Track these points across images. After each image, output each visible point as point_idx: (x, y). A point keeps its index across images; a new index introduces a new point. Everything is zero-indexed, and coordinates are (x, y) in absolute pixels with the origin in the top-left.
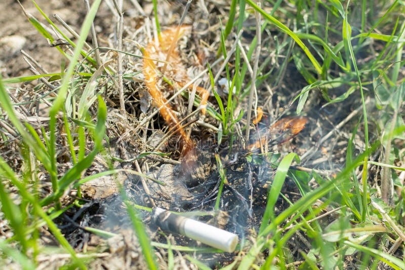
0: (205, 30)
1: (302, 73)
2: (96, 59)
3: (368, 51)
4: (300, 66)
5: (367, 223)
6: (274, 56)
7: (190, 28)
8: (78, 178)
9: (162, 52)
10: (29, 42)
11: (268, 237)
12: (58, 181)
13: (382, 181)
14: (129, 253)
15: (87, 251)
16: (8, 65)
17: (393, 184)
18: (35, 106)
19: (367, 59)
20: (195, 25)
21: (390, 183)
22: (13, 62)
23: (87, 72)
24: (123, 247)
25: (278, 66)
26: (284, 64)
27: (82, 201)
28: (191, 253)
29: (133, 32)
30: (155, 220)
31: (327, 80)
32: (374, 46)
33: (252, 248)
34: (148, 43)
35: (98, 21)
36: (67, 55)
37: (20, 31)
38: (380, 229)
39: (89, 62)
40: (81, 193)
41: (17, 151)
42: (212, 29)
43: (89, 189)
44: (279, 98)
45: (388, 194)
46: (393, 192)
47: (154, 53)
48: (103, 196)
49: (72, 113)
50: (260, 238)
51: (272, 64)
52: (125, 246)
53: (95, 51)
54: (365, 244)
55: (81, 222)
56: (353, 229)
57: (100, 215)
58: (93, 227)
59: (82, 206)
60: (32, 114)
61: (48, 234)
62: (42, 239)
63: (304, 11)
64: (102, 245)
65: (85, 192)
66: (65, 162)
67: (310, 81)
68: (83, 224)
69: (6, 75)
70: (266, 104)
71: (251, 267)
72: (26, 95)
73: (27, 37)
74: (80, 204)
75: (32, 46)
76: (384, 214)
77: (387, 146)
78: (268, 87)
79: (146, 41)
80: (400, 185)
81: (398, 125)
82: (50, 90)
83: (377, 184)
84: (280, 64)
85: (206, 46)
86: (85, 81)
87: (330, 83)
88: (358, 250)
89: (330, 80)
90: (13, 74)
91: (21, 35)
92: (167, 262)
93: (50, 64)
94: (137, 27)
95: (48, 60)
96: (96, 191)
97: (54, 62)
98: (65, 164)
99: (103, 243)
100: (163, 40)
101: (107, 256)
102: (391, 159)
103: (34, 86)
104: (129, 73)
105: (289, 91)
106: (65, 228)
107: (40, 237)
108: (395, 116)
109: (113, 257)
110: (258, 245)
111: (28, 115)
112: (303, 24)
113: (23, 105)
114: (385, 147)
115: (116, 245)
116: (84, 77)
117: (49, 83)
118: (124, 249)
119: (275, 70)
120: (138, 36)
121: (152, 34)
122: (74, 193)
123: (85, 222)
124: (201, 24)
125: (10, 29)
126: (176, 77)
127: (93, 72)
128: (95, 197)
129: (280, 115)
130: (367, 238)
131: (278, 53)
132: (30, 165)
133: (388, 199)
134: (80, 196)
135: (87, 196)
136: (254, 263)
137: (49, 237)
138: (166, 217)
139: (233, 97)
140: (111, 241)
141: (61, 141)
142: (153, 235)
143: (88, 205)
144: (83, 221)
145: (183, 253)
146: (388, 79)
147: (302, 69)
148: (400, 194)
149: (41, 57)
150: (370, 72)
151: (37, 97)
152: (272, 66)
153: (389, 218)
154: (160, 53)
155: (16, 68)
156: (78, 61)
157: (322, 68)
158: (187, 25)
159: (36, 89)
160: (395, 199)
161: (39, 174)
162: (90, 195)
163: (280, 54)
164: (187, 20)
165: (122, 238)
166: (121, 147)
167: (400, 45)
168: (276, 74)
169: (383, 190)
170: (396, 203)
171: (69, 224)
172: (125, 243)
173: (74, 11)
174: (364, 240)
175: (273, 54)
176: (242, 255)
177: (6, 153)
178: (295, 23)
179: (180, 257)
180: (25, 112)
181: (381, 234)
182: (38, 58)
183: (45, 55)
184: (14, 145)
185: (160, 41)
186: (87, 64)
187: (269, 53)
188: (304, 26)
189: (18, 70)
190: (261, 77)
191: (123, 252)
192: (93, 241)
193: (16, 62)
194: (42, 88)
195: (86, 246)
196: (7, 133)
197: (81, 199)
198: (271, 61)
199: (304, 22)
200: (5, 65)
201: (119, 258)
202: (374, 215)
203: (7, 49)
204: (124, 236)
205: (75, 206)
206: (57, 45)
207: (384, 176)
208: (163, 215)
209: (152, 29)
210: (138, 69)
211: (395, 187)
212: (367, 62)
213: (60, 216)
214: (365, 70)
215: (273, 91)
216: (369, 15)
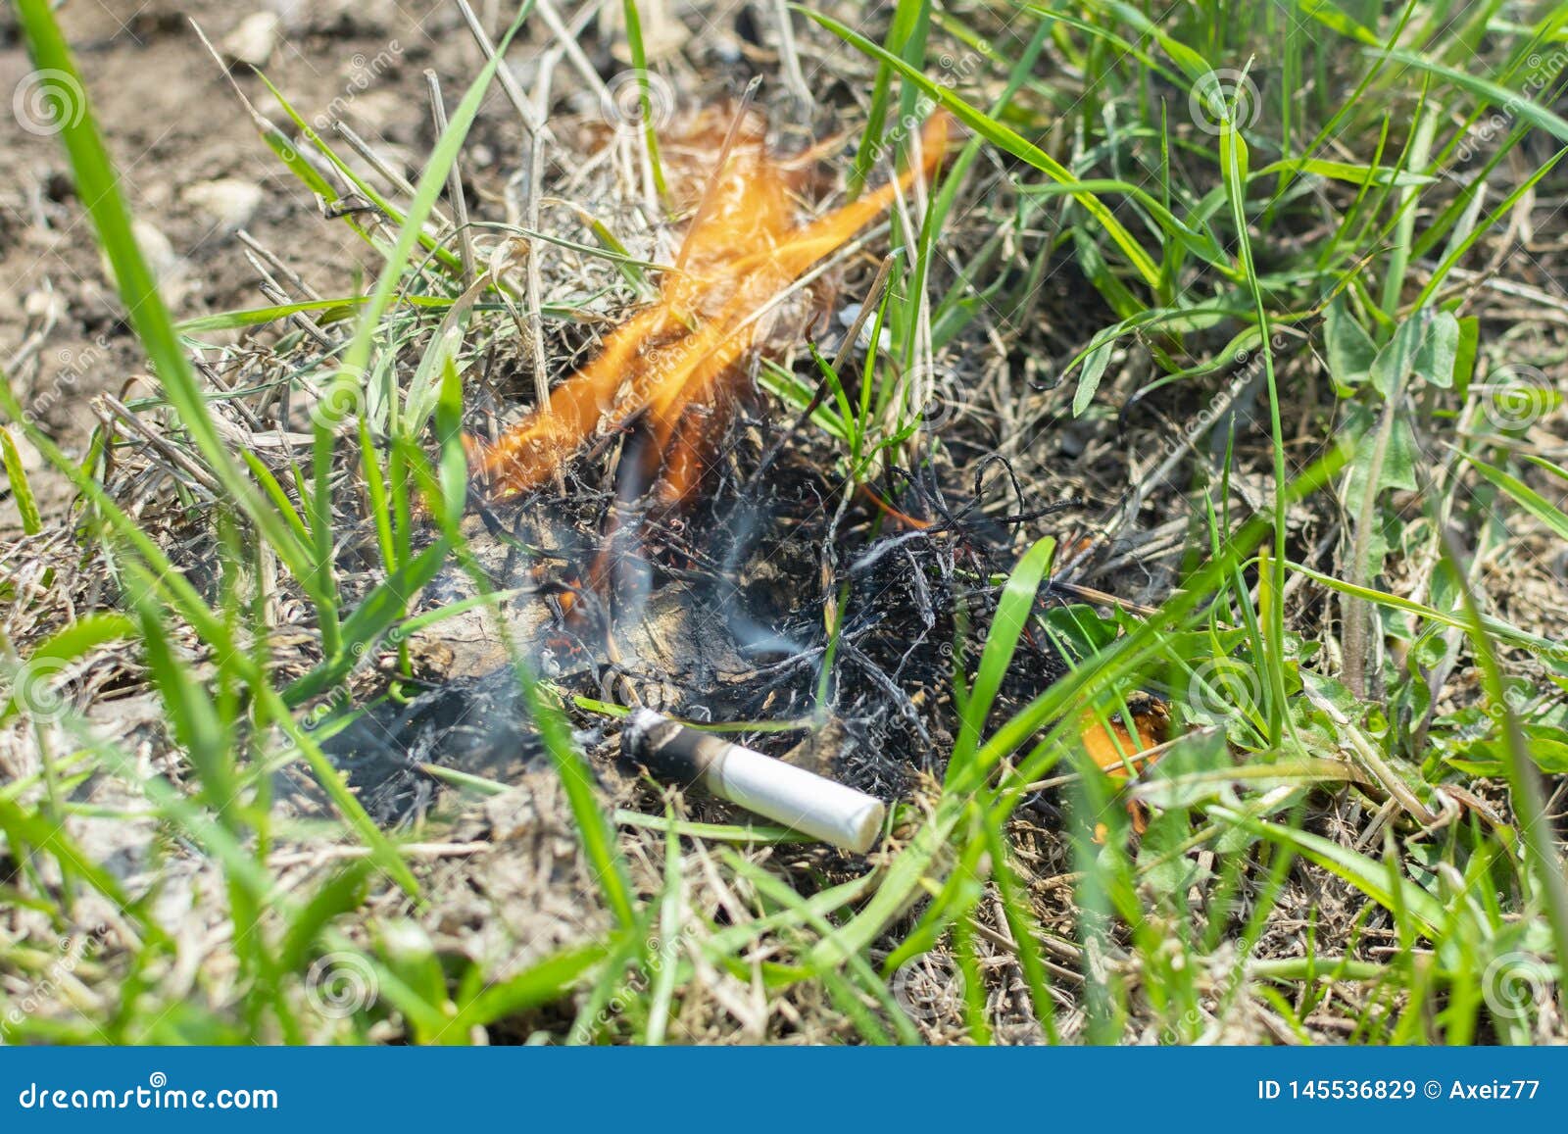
0: (800, 155)
1: (1098, 284)
2: (463, 255)
3: (1315, 210)
4: (1093, 263)
5: (1287, 754)
6: (1009, 233)
7: (755, 149)
8: (398, 615)
9: (667, 227)
10: (270, 198)
11: (973, 795)
12: (339, 625)
13: (1343, 622)
14: (546, 841)
15: (425, 833)
16: (207, 271)
17: (1380, 630)
18: (276, 399)
19: (1308, 237)
20: (772, 139)
21: (1371, 629)
22: (221, 262)
23: (436, 294)
24: (529, 824)
25: (1024, 263)
26: (1041, 258)
27: (412, 687)
28: (741, 846)
29: (579, 165)
30: (634, 742)
31: (1176, 305)
32: (1332, 196)
33: (924, 830)
34: (624, 198)
35: (481, 131)
36: (377, 242)
37: (247, 164)
38: (1329, 770)
39: (442, 265)
40: (411, 660)
41: (220, 536)
42: (821, 151)
43: (435, 650)
44: (1031, 365)
45: (1365, 663)
46: (1381, 656)
47: (641, 233)
48: (475, 672)
49: (388, 419)
50: (949, 798)
51: (1004, 258)
52: (535, 821)
53: (459, 232)
54: (1281, 817)
55: (411, 751)
56: (1236, 772)
57: (467, 729)
58: (445, 765)
59: (411, 702)
60: (267, 425)
61: (312, 784)
62: (290, 799)
63: (1108, 91)
64: (468, 816)
65: (421, 658)
66: (366, 569)
67: (1124, 311)
68: (417, 755)
69: (198, 302)
70: (986, 381)
71: (918, 886)
72: (252, 365)
73: (266, 184)
74: (406, 696)
75: (280, 211)
76: (1343, 726)
77: (1363, 513)
78: (994, 334)
79: (617, 194)
80: (1405, 634)
81: (1395, 449)
82: (324, 352)
83: (1328, 633)
84: (1031, 256)
85: (802, 207)
86: (427, 322)
87: (1187, 314)
88: (1257, 838)
89: (1187, 306)
90: (222, 300)
91: (247, 173)
92: (661, 870)
93: (333, 267)
94: (592, 150)
95: (325, 256)
96: (453, 656)
97: (341, 261)
98: (365, 576)
99: (473, 811)
100: (671, 188)
101: (481, 852)
102: (1373, 551)
103: (278, 337)
104: (560, 295)
105: (1064, 341)
106: (363, 768)
107: (287, 794)
108: (1388, 418)
109: (500, 853)
110: (939, 821)
111: (255, 429)
112: (1100, 132)
113: (241, 396)
114: (1355, 514)
115: (508, 819)
116: (424, 310)
117: (321, 332)
118: (531, 831)
119: (1015, 277)
120: (593, 175)
121: (637, 169)
122: (389, 662)
123: (422, 751)
124: (787, 138)
125: (215, 161)
126: (709, 304)
127: (454, 294)
128: (452, 674)
129: (1031, 419)
130: (1287, 799)
131: (1023, 224)
132: (259, 579)
133: (1363, 677)
134: (407, 669)
135: (426, 671)
136: (928, 873)
137: (314, 795)
138: (670, 737)
139: (880, 361)
140: (494, 804)
141: (355, 506)
142: (626, 789)
143: (427, 698)
144: (417, 746)
145: (711, 844)
146: (1371, 304)
147: (1099, 271)
148: (1403, 661)
149: (304, 247)
150: (1316, 280)
151: (283, 372)
152: (1004, 263)
153: (1359, 738)
154: (662, 233)
155: (229, 282)
156: (410, 261)
157: (1159, 271)
158: (747, 140)
159: (281, 349)
160: (1391, 678)
161: (288, 606)
162: (437, 667)
163: (1029, 227)
164: (750, 124)
165: (527, 798)
166: (532, 521)
167: (1407, 193)
168: (1018, 288)
169: (1347, 651)
170: (1391, 690)
171: (373, 755)
172: (536, 812)
173: (408, 97)
174: (1278, 806)
175: (1006, 228)
176: (890, 848)
177: (190, 543)
178: (1079, 130)
179: (702, 854)
180: (247, 419)
181: (1335, 785)
182: (294, 247)
183: (318, 238)
184: (214, 520)
185: (659, 192)
186: (437, 270)
187: (996, 225)
188: (1105, 138)
189: (234, 285)
190: (969, 300)
191: (528, 840)
192: (444, 806)
193: (232, 260)
194: (300, 346)
195: (421, 820)
196: (192, 484)
197: (409, 678)
198: (1000, 248)
199: (1103, 126)
200: (197, 270)
201: (518, 856)
202: (1316, 728)
203: (205, 220)
204: (532, 792)
205: (393, 702)
206: (344, 213)
207: (1351, 606)
208: (660, 729)
209: (635, 153)
210: (590, 283)
211: (1389, 642)
212: (1311, 246)
213: (346, 730)
214: (1303, 271)
215: (1006, 343)
216: (1312, 98)
